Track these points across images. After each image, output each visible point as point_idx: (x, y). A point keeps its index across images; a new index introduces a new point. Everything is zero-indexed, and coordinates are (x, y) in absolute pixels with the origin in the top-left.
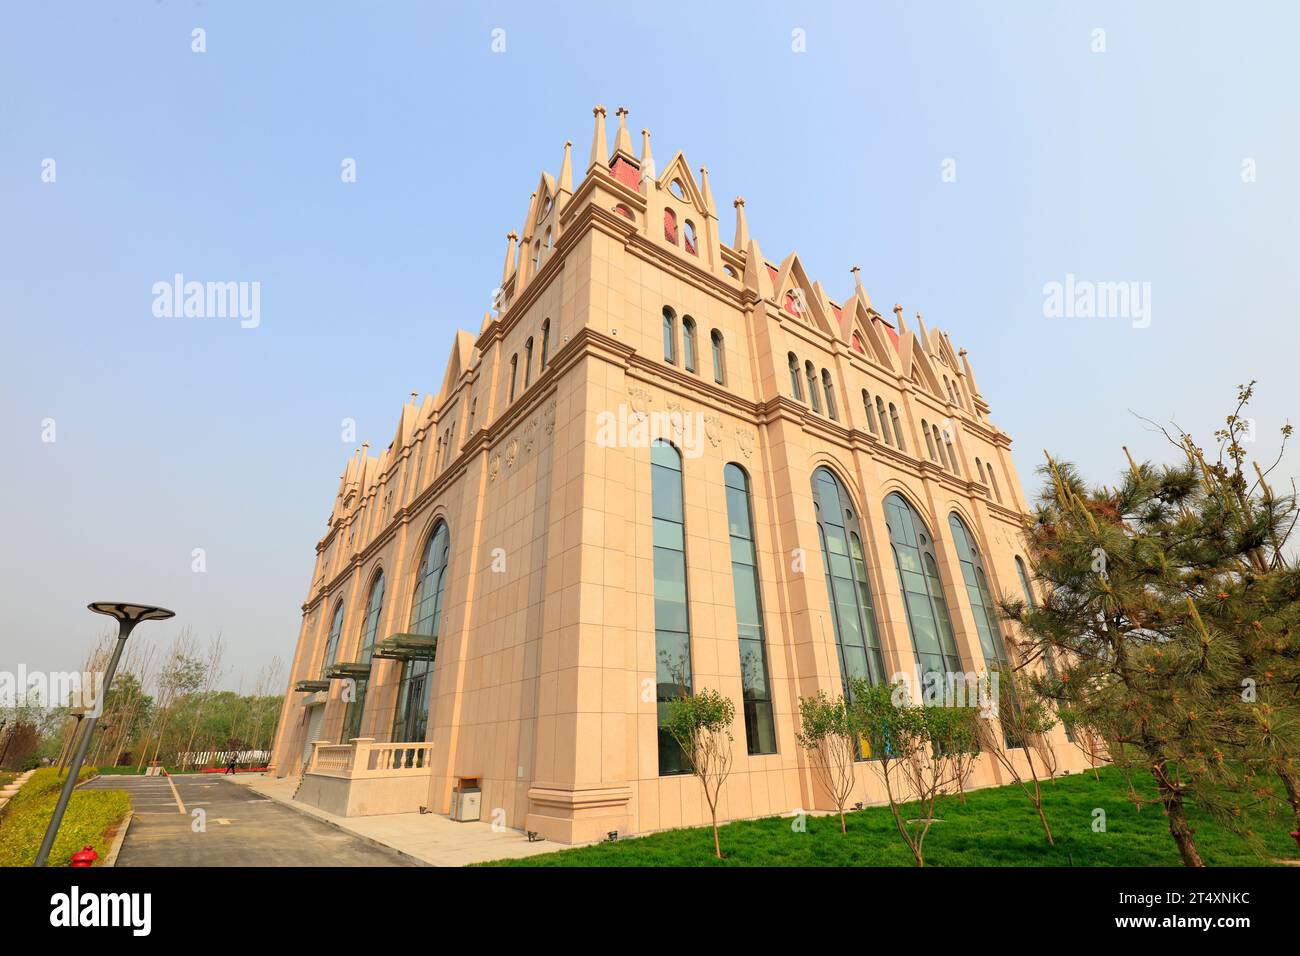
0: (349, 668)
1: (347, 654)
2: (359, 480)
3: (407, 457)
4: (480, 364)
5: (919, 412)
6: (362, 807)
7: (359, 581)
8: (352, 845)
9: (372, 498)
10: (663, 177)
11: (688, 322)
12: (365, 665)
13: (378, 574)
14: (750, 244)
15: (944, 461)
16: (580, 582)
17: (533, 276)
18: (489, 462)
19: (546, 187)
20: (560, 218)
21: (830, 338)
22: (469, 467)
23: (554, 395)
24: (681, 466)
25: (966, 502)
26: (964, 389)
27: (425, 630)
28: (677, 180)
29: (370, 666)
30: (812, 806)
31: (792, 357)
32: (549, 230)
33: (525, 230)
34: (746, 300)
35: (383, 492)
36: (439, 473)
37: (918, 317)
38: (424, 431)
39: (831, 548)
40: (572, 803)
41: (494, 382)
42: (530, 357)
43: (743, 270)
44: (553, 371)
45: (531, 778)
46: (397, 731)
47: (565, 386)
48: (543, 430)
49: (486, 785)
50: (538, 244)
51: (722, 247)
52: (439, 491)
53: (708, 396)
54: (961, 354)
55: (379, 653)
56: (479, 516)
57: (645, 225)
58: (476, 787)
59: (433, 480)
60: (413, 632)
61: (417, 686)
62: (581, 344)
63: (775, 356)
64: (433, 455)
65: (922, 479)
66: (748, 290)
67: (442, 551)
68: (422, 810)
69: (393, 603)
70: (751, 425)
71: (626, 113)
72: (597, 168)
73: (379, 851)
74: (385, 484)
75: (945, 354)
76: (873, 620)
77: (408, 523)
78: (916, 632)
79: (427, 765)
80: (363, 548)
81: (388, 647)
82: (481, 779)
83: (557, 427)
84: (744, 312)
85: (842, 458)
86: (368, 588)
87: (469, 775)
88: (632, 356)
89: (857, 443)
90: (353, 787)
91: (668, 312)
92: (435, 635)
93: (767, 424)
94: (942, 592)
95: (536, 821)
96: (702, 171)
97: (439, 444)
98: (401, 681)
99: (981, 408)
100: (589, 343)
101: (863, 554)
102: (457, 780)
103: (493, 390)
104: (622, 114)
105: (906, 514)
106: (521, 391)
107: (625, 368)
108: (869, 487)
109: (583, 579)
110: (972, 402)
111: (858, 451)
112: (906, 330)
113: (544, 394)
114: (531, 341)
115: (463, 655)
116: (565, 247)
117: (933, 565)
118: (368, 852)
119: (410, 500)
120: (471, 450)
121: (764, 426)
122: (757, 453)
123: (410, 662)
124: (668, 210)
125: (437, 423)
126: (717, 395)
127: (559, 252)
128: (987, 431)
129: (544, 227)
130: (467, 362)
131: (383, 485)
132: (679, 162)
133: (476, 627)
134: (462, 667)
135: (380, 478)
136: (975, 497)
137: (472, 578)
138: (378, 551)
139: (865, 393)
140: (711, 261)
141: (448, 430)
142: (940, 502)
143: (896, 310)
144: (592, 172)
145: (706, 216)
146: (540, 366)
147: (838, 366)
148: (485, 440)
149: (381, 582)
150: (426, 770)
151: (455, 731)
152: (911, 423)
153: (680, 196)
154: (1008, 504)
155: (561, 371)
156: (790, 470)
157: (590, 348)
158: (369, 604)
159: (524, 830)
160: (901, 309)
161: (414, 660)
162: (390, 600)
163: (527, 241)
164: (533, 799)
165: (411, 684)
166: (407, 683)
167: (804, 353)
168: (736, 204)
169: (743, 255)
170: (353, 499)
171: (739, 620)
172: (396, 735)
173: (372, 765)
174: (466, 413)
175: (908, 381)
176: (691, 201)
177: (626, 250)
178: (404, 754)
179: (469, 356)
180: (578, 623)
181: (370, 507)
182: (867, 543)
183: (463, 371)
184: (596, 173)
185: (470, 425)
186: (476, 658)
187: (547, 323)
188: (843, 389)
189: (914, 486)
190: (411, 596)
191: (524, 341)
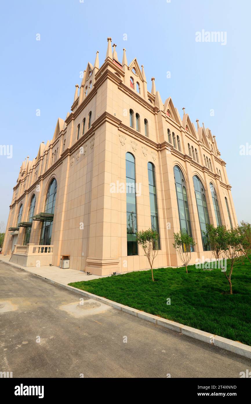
0: (25, 224)
1: (24, 219)
2: (26, 168)
3: (42, 160)
4: (66, 128)
5: (203, 152)
6: (31, 264)
7: (27, 198)
8: (29, 276)
9: (31, 173)
10: (130, 66)
11: (137, 115)
12: (30, 223)
13: (33, 196)
14: (157, 93)
15: (209, 167)
16: (104, 195)
17: (85, 98)
18: (70, 159)
19: (90, 68)
20: (95, 77)
21: (180, 126)
22: (63, 161)
23: (94, 136)
24: (135, 161)
25: (214, 180)
26: (214, 147)
27: (50, 212)
28: (134, 68)
29: (32, 223)
30: (170, 265)
31: (169, 130)
32: (91, 82)
33: (82, 83)
34: (155, 110)
35: (34, 171)
36: (53, 164)
37: (203, 124)
38: (47, 151)
39: (178, 191)
40: (102, 264)
41: (72, 133)
42: (84, 124)
43: (154, 101)
44: (93, 128)
45: (87, 256)
46: (41, 242)
47: (98, 133)
48: (89, 147)
49: (71, 258)
50: (87, 87)
51: (148, 92)
52: (53, 170)
53: (143, 140)
54: (214, 137)
55: (35, 219)
56: (67, 176)
57: (124, 81)
58: (68, 258)
59: (51, 166)
60: (46, 212)
61: (47, 229)
62: (104, 118)
63: (164, 129)
64: (51, 158)
65: (203, 172)
66: (156, 107)
67: (54, 188)
68: (50, 265)
69: (39, 204)
70: (156, 151)
71: (116, 46)
72: (109, 58)
73: (38, 278)
74: (35, 168)
75: (210, 137)
76: (188, 213)
77: (43, 180)
78: (200, 217)
79: (51, 252)
80: (28, 188)
81: (38, 217)
82: (69, 256)
83: (95, 146)
84: (154, 114)
85: (182, 163)
86: (30, 200)
87: (66, 255)
88: (121, 124)
89: (186, 159)
90: (28, 258)
91: (131, 111)
92: (53, 213)
93: (161, 151)
94: (207, 206)
95: (89, 269)
96: (142, 66)
97: (53, 155)
98: (42, 228)
99: (219, 154)
100: (106, 117)
101: (186, 193)
102: (62, 256)
103: (71, 136)
104: (114, 46)
105: (198, 182)
106: (81, 135)
107: (118, 127)
108: (189, 173)
109: (105, 194)
110: (216, 151)
111: (187, 162)
112: (200, 127)
113: (90, 136)
114: (84, 119)
115: (63, 219)
116: (97, 86)
117: (204, 198)
118: (35, 278)
119: (43, 173)
120: (64, 155)
121: (160, 151)
122: (157, 159)
123: (45, 222)
124: (131, 77)
125: (52, 148)
126: (145, 140)
127: (95, 88)
128: (220, 160)
129: (89, 81)
130: (62, 127)
131: (34, 169)
132: (135, 62)
133: (67, 211)
134: (62, 223)
135: (33, 167)
136: (217, 179)
137: (65, 196)
138: (33, 189)
139: (189, 144)
140: (144, 96)
141: (56, 150)
142: (207, 179)
143: (197, 121)
144: (107, 60)
145: (143, 81)
146: (88, 127)
147: (182, 135)
148: (69, 152)
149: (34, 198)
150: (51, 253)
151: (60, 242)
152: (201, 155)
153: (135, 73)
154: (224, 182)
155: (96, 128)
156: (168, 165)
157: (107, 119)
158: (31, 205)
159: (85, 271)
160: (198, 121)
161: (46, 221)
162: (37, 203)
163: (83, 86)
164: (88, 262)
165: (45, 228)
166: (44, 228)
167: (172, 130)
168: (152, 79)
169: (154, 96)
170: (24, 174)
171: (151, 210)
172: (41, 243)
173: (34, 252)
174: (62, 144)
175: (201, 142)
176: (138, 76)
177: (119, 88)
178: (44, 249)
179: (63, 125)
180: (103, 208)
181: (30, 176)
182: (188, 190)
183: (61, 131)
184: (108, 60)
185: (64, 148)
186: (67, 220)
187: (90, 113)
188: (183, 142)
189: (201, 174)
190: (45, 202)
191: (82, 119)
